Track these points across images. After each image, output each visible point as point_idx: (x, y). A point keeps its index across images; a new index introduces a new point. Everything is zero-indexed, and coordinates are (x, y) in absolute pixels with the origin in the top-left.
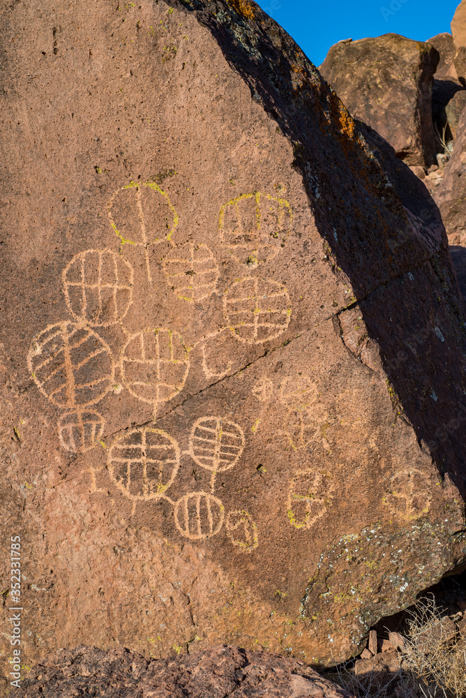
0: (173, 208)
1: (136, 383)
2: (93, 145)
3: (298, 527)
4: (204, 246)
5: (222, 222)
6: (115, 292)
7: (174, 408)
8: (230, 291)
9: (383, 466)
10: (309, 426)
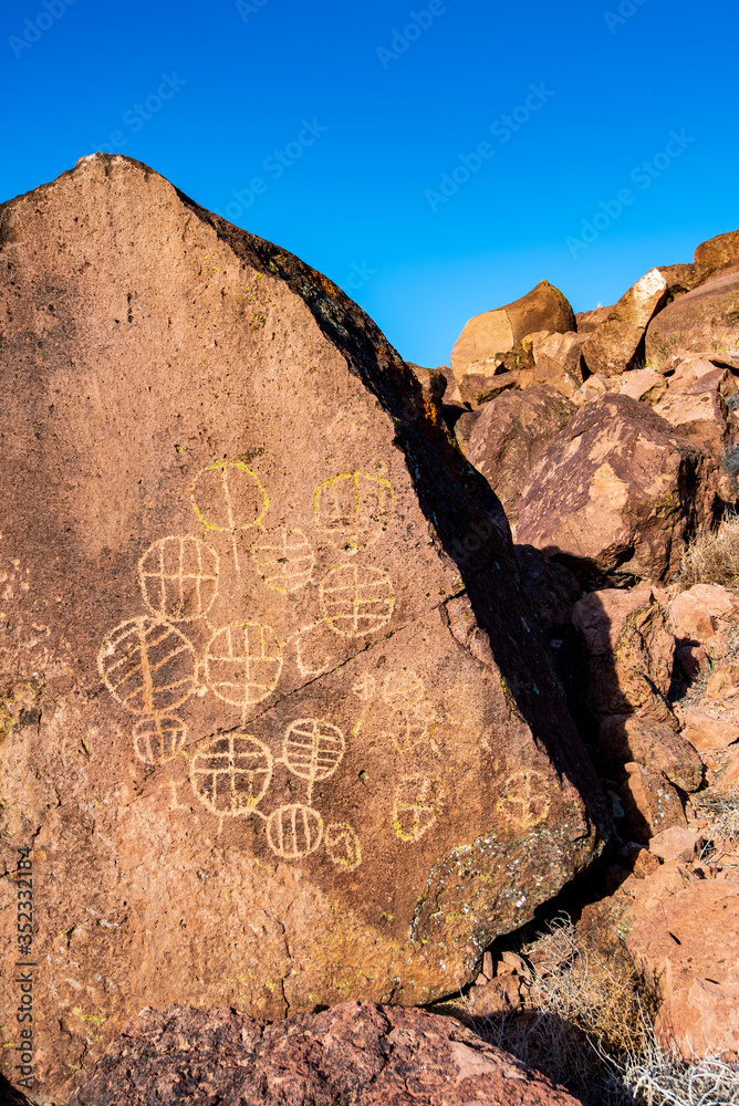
0: (263, 490)
1: (222, 684)
2: (173, 421)
3: (405, 839)
4: (298, 531)
5: (317, 504)
6: (198, 583)
7: (265, 711)
8: (326, 580)
9: (496, 768)
10: (415, 726)
